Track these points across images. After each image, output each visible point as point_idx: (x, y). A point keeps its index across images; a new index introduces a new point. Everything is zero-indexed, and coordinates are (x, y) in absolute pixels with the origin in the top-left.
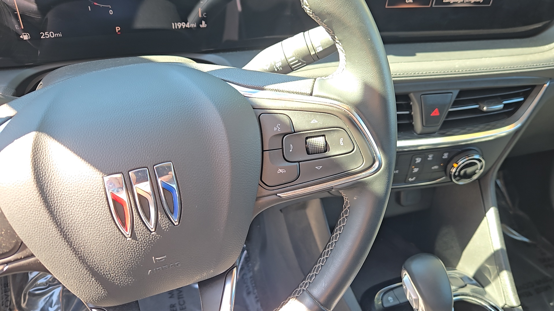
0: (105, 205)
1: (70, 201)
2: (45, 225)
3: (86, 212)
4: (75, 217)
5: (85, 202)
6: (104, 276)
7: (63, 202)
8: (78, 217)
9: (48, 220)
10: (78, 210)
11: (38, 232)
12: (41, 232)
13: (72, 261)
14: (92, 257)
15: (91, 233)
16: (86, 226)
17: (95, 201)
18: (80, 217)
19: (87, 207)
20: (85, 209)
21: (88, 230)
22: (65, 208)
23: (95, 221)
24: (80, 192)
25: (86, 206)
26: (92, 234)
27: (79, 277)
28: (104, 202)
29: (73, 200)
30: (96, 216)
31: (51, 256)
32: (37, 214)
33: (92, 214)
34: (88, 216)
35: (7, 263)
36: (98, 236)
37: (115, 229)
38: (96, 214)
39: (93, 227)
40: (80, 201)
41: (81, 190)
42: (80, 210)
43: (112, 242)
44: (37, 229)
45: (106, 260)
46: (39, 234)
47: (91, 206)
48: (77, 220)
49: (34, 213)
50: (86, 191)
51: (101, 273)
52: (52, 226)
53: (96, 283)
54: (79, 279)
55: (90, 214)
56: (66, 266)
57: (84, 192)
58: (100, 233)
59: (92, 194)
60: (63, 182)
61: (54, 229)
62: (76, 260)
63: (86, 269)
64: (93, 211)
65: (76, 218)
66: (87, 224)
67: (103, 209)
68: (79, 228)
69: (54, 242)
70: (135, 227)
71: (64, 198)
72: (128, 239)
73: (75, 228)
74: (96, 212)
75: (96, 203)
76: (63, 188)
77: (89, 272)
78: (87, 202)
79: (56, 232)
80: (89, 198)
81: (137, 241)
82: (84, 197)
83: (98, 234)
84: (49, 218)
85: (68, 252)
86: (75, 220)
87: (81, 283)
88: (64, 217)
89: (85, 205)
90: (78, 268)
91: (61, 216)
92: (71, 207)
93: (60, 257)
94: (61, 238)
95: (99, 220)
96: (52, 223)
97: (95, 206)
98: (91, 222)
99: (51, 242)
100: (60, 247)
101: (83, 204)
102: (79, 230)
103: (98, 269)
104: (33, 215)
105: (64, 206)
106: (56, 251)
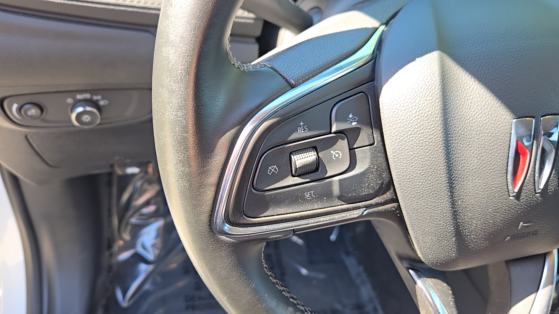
0: (505, 154)
1: (468, 144)
2: (436, 168)
3: (482, 159)
4: (468, 163)
5: (484, 147)
6: (464, 236)
7: (461, 144)
8: (470, 164)
9: (442, 162)
10: (473, 155)
11: (424, 175)
12: (428, 176)
13: (445, 215)
14: (464, 213)
15: (476, 185)
16: (475, 176)
17: (496, 147)
18: (473, 164)
19: (485, 154)
20: (481, 155)
21: (474, 181)
22: (460, 151)
23: (487, 171)
24: (482, 133)
25: (484, 152)
26: (477, 187)
27: (440, 235)
28: (505, 150)
29: (471, 143)
30: (491, 165)
31: (424, 206)
32: (432, 153)
33: (487, 162)
34: (481, 164)
35: (367, 207)
36: (482, 190)
37: (505, 184)
38: (492, 164)
39: (482, 178)
40: (479, 144)
41: (484, 132)
42: (476, 156)
43: (494, 199)
44: (424, 171)
45: (476, 219)
46: (424, 178)
47: (490, 153)
48: (468, 168)
49: (430, 152)
50: (490, 134)
51: (463, 233)
52: (444, 171)
53: (454, 243)
54: (439, 236)
55: (485, 162)
56: (434, 220)
57: (486, 135)
58: (487, 186)
59: (496, 139)
60: (466, 118)
61: (443, 175)
62: (450, 214)
63: (454, 226)
64: (490, 160)
65: (467, 165)
66: (478, 173)
67: (502, 158)
68: (466, 177)
69: (436, 190)
70: (525, 184)
71: (462, 139)
72: (511, 198)
73: (462, 177)
74: (492, 161)
75: (496, 149)
76: (465, 126)
77: (454, 231)
78: (486, 147)
79: (445, 179)
80: (491, 142)
81: (519, 201)
82: (485, 141)
83: (484, 188)
84: (445, 161)
85: (446, 204)
86: (466, 167)
87: (438, 241)
88: (456, 161)
89: (483, 150)
90: (445, 224)
91: (454, 160)
92: (466, 151)
93: (433, 208)
94: (446, 187)
95: (492, 170)
96: (446, 167)
97: (494, 154)
98: (482, 172)
99: (433, 190)
100: (440, 197)
101: (481, 149)
102: (465, 179)
103: (463, 228)
104: (427, 154)
105: (460, 148)
106: (434, 200)
